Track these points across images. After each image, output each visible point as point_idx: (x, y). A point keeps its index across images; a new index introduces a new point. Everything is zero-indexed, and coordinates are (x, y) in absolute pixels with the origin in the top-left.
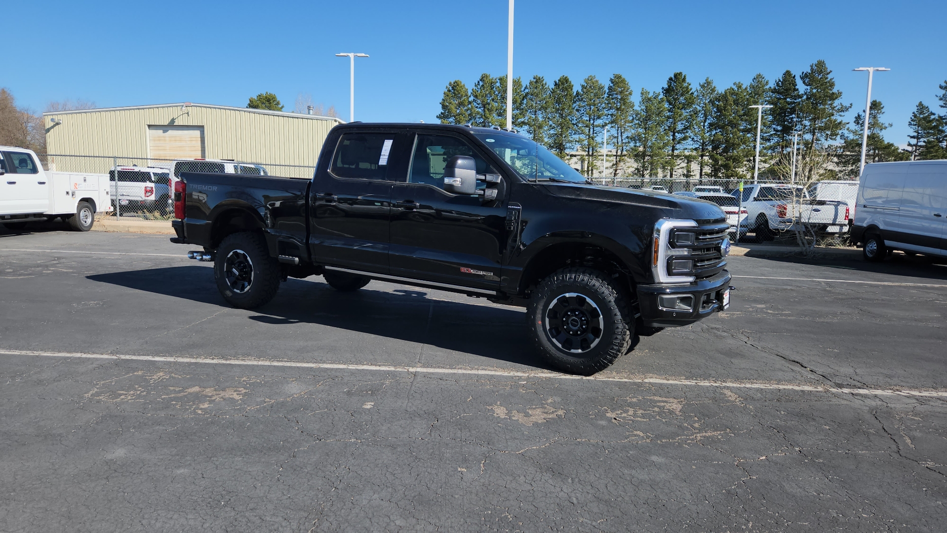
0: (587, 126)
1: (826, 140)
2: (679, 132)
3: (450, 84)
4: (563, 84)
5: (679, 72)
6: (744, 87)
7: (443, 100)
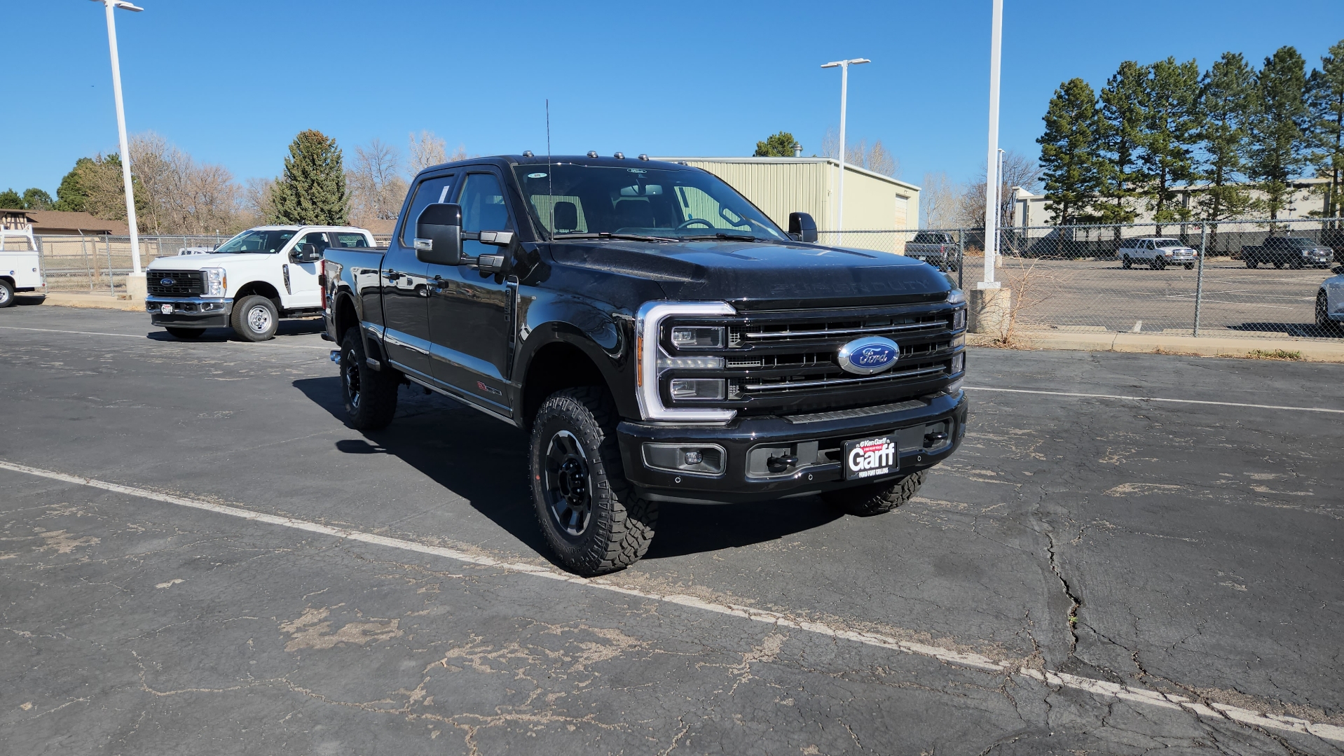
0: (1332, 132)
3: (1062, 86)
4: (1286, 61)
7: (1049, 113)
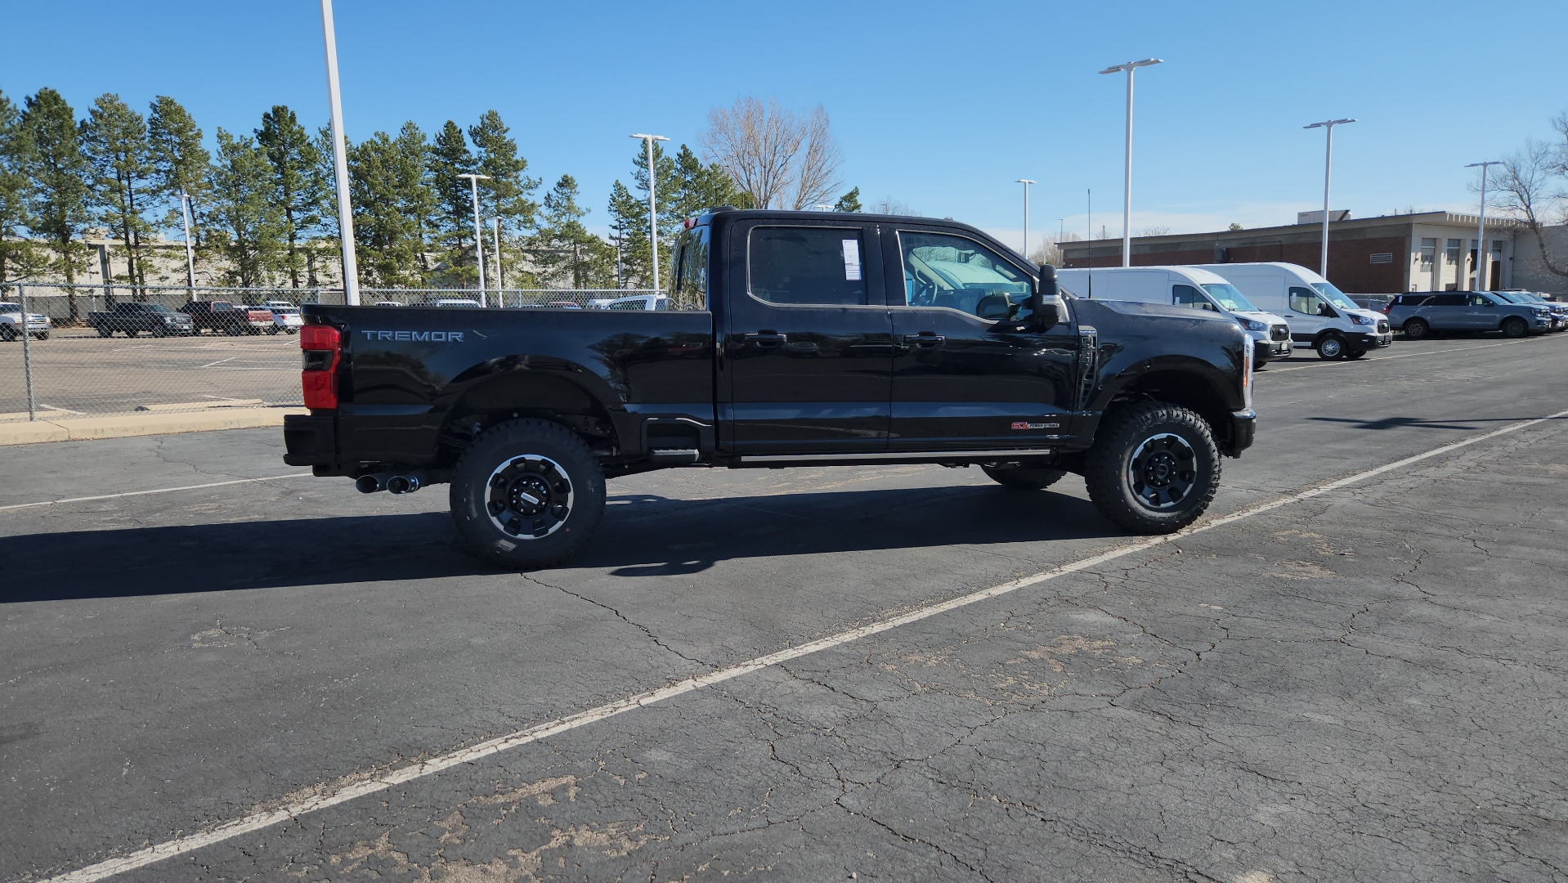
0: (115, 191)
1: (519, 229)
4: (48, 104)
5: (281, 106)
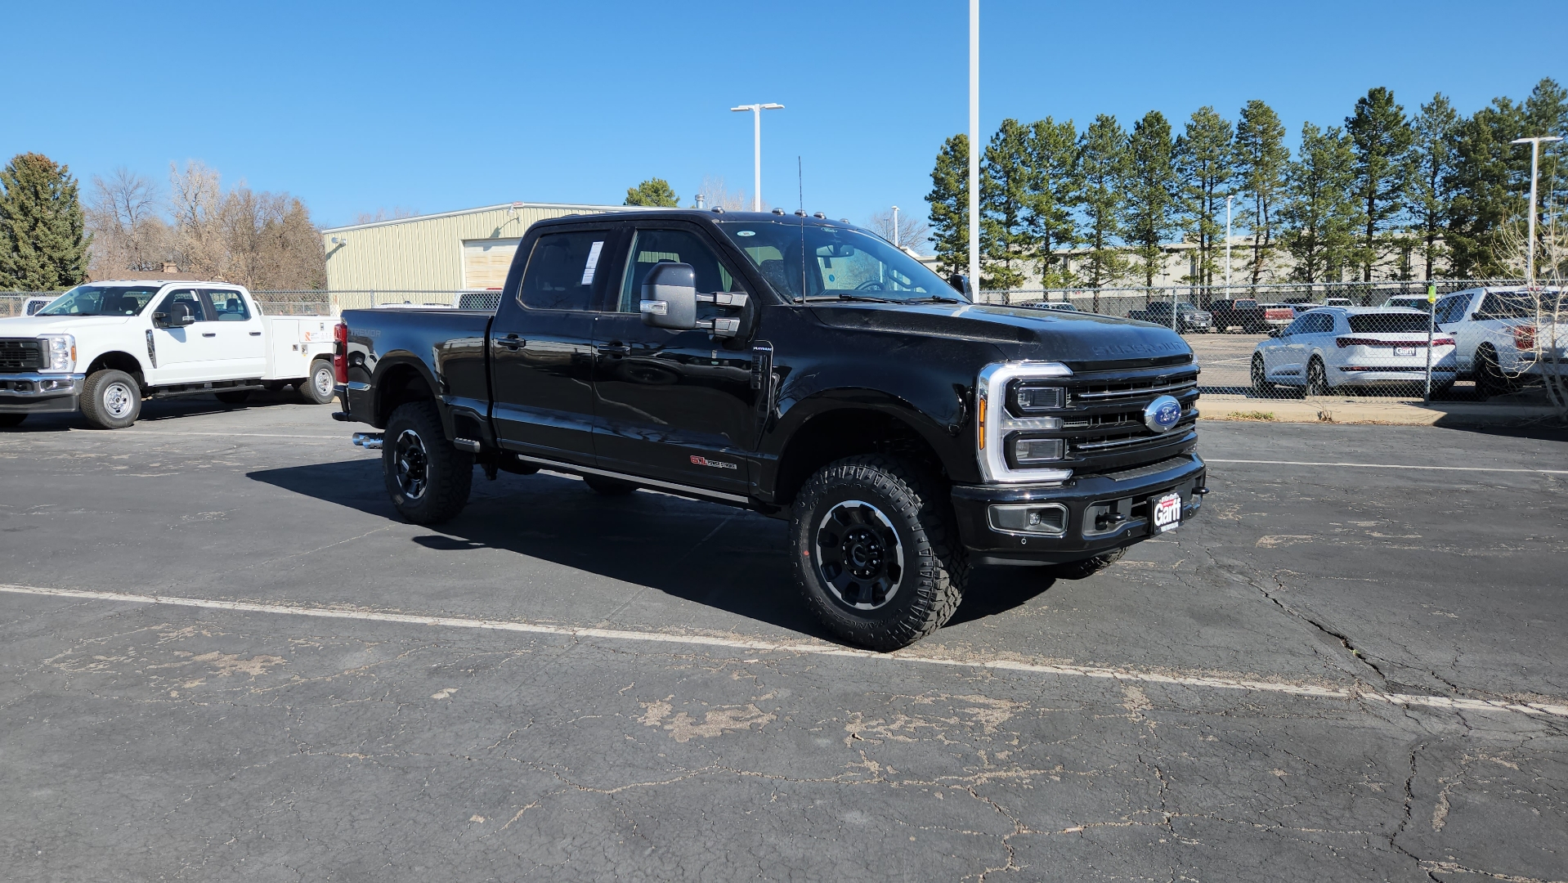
0: (1198, 197)
2: (1380, 198)
3: (948, 141)
4: (1153, 125)
5: (1378, 87)
6: (1514, 105)
7: (936, 169)
